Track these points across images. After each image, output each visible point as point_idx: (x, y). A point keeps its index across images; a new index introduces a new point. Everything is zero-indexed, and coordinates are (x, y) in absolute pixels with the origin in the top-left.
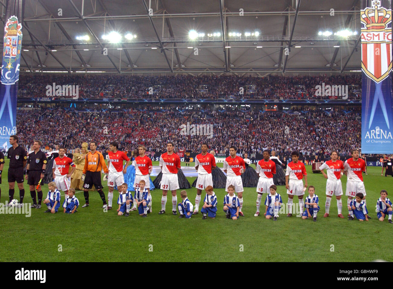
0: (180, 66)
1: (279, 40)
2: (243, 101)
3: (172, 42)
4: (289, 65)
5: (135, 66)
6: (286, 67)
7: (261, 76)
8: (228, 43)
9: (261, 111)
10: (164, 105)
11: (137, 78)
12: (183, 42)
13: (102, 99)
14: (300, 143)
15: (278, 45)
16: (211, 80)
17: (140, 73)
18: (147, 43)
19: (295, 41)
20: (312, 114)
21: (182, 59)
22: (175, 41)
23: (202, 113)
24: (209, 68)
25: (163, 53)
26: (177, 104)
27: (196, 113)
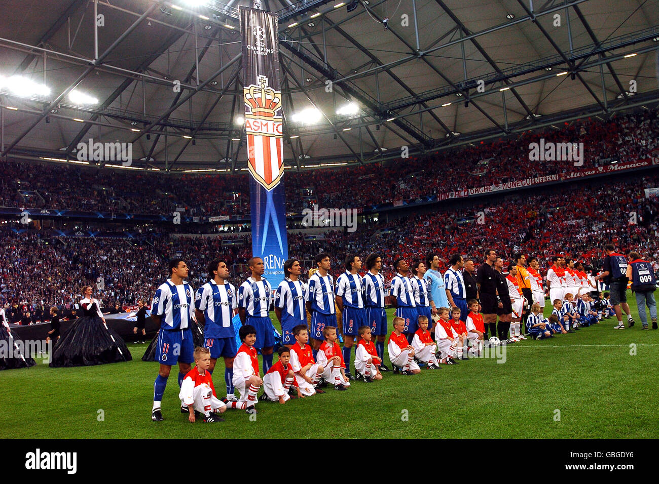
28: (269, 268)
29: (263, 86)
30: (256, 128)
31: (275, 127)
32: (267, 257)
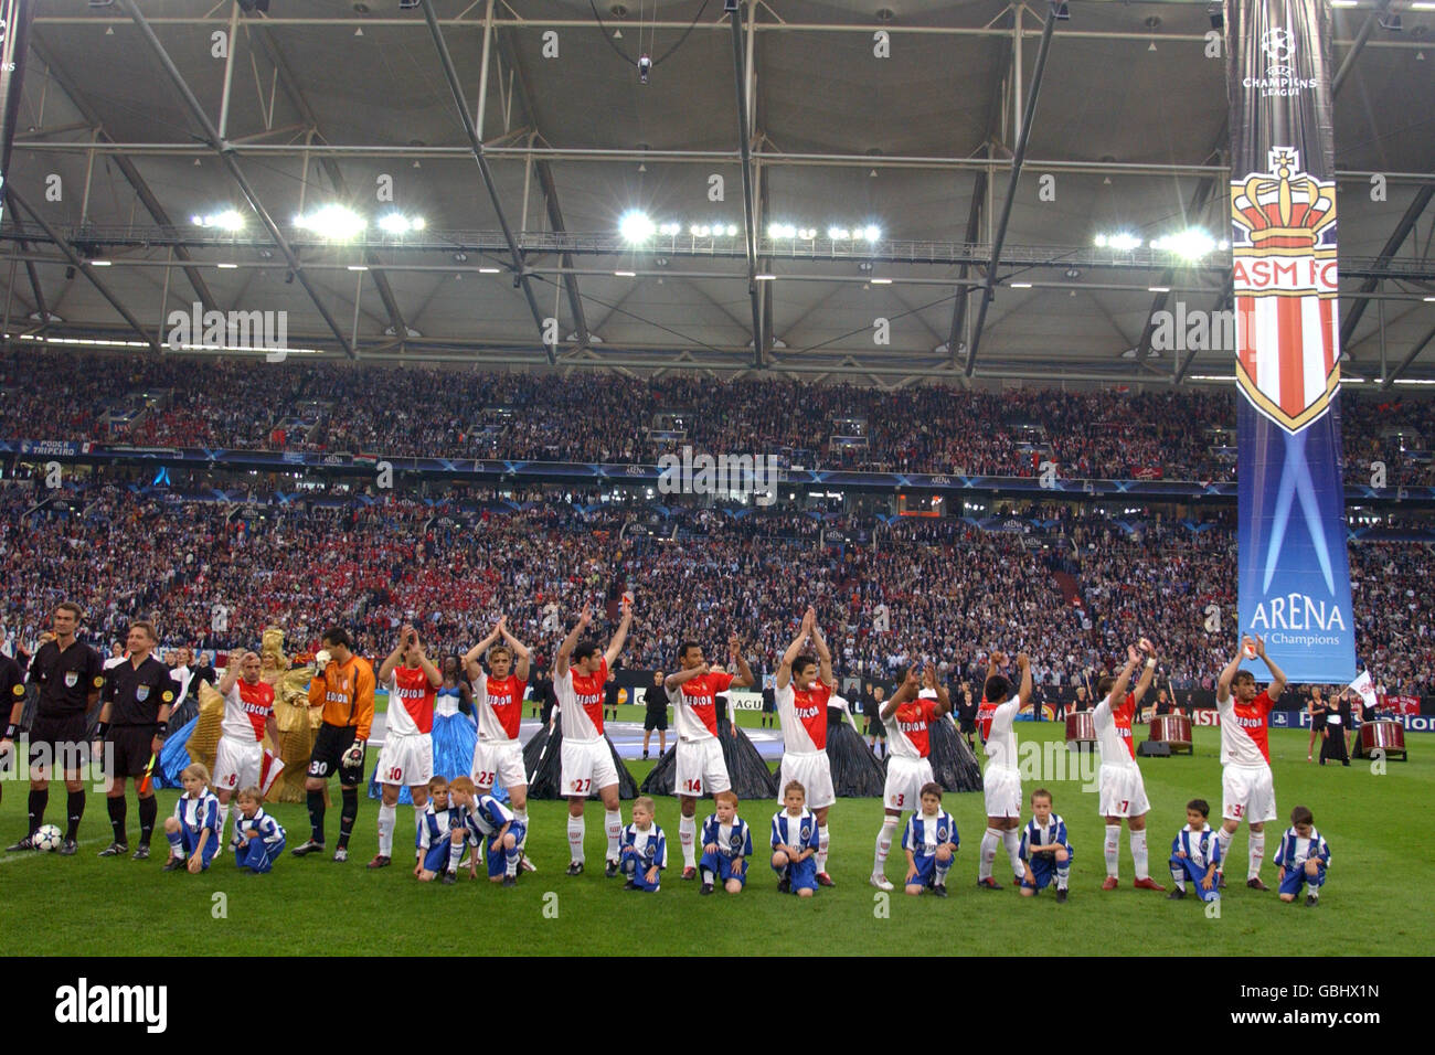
0: (583, 339)
1: (953, 257)
2: (818, 479)
3: (559, 252)
4: (988, 348)
5: (413, 334)
6: (978, 357)
7: (882, 386)
8: (767, 262)
9: (882, 517)
10: (517, 483)
11: (418, 378)
12: (598, 253)
13: (281, 455)
14: (1026, 639)
15: (948, 277)
16: (700, 397)
17: (430, 361)
18: (463, 250)
19: (1011, 264)
20: (1070, 533)
21: (591, 312)
22: (570, 246)
23: (662, 518)
24: (692, 352)
25: (521, 290)
26: (568, 483)
27: (641, 519)
28: (1285, 626)
29: (1284, 173)
30: (1261, 279)
31: (1318, 271)
32: (1281, 600)
